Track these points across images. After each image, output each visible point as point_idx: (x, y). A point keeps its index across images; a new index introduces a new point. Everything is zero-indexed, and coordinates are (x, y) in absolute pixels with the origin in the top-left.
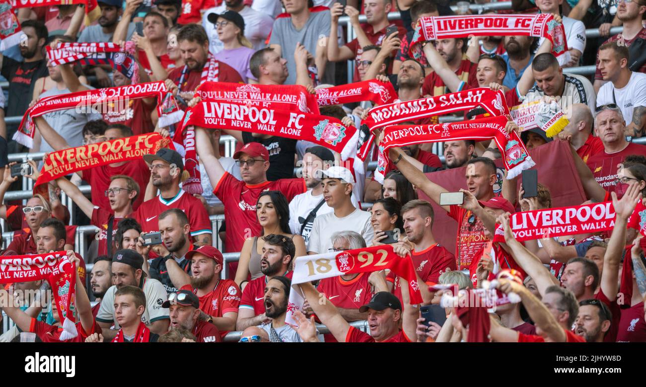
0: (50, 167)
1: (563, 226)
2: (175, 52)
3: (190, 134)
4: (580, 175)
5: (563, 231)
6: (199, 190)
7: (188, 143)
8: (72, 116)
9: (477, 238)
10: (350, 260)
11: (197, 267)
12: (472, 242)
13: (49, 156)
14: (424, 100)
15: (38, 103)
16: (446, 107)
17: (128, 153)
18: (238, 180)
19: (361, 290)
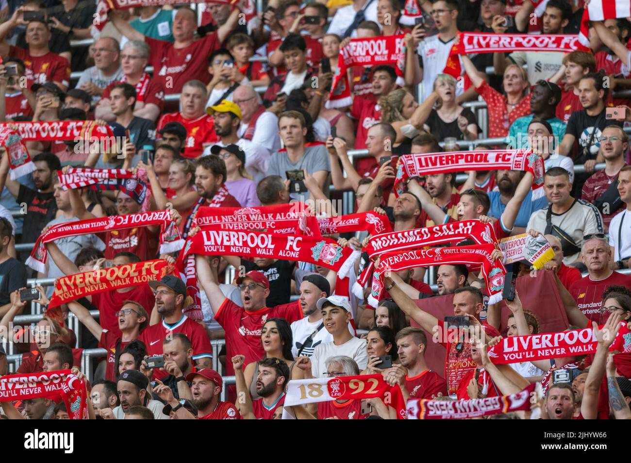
0: (61, 292)
1: (552, 349)
2: (176, 183)
3: (191, 263)
4: (564, 303)
5: (553, 353)
6: (199, 316)
7: (188, 271)
8: (78, 244)
9: (465, 364)
10: (341, 386)
11: (196, 389)
12: (460, 368)
13: (59, 280)
14: (419, 230)
15: (50, 229)
16: (440, 238)
17: (135, 278)
18: (239, 307)
19: (354, 413)
